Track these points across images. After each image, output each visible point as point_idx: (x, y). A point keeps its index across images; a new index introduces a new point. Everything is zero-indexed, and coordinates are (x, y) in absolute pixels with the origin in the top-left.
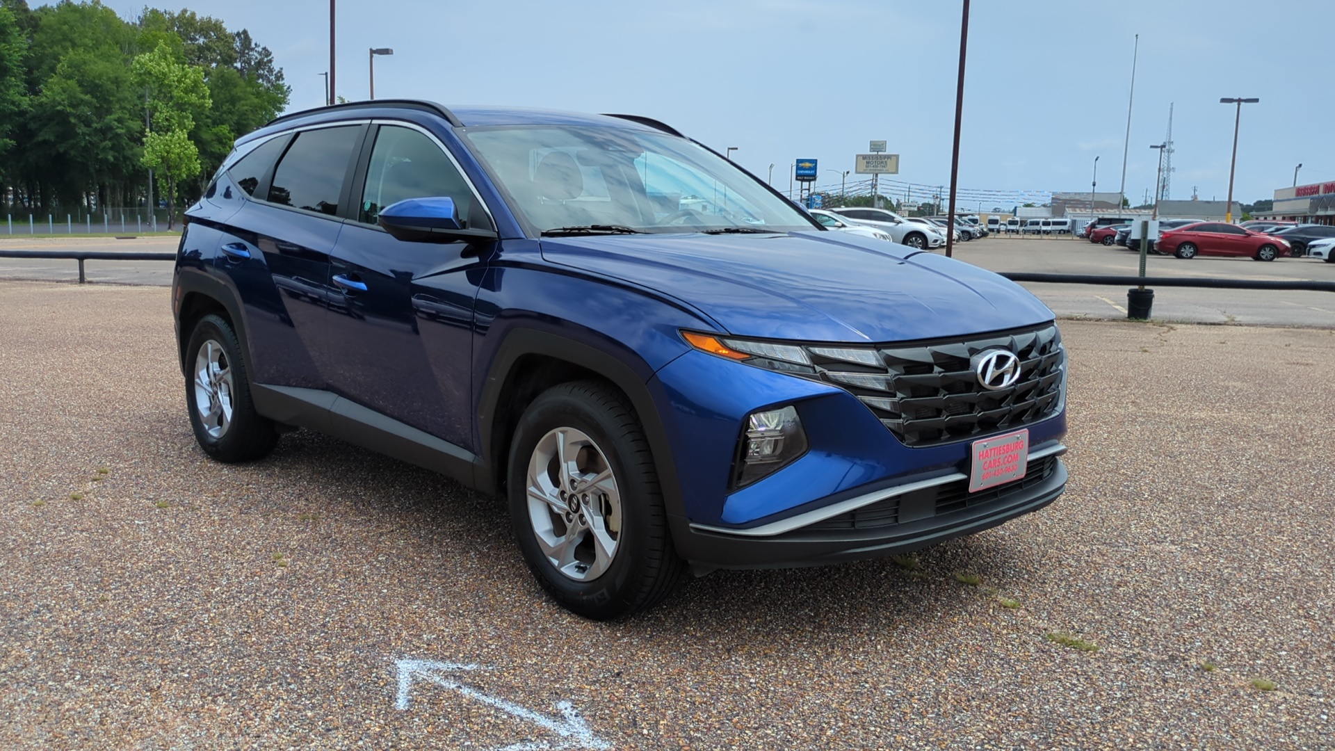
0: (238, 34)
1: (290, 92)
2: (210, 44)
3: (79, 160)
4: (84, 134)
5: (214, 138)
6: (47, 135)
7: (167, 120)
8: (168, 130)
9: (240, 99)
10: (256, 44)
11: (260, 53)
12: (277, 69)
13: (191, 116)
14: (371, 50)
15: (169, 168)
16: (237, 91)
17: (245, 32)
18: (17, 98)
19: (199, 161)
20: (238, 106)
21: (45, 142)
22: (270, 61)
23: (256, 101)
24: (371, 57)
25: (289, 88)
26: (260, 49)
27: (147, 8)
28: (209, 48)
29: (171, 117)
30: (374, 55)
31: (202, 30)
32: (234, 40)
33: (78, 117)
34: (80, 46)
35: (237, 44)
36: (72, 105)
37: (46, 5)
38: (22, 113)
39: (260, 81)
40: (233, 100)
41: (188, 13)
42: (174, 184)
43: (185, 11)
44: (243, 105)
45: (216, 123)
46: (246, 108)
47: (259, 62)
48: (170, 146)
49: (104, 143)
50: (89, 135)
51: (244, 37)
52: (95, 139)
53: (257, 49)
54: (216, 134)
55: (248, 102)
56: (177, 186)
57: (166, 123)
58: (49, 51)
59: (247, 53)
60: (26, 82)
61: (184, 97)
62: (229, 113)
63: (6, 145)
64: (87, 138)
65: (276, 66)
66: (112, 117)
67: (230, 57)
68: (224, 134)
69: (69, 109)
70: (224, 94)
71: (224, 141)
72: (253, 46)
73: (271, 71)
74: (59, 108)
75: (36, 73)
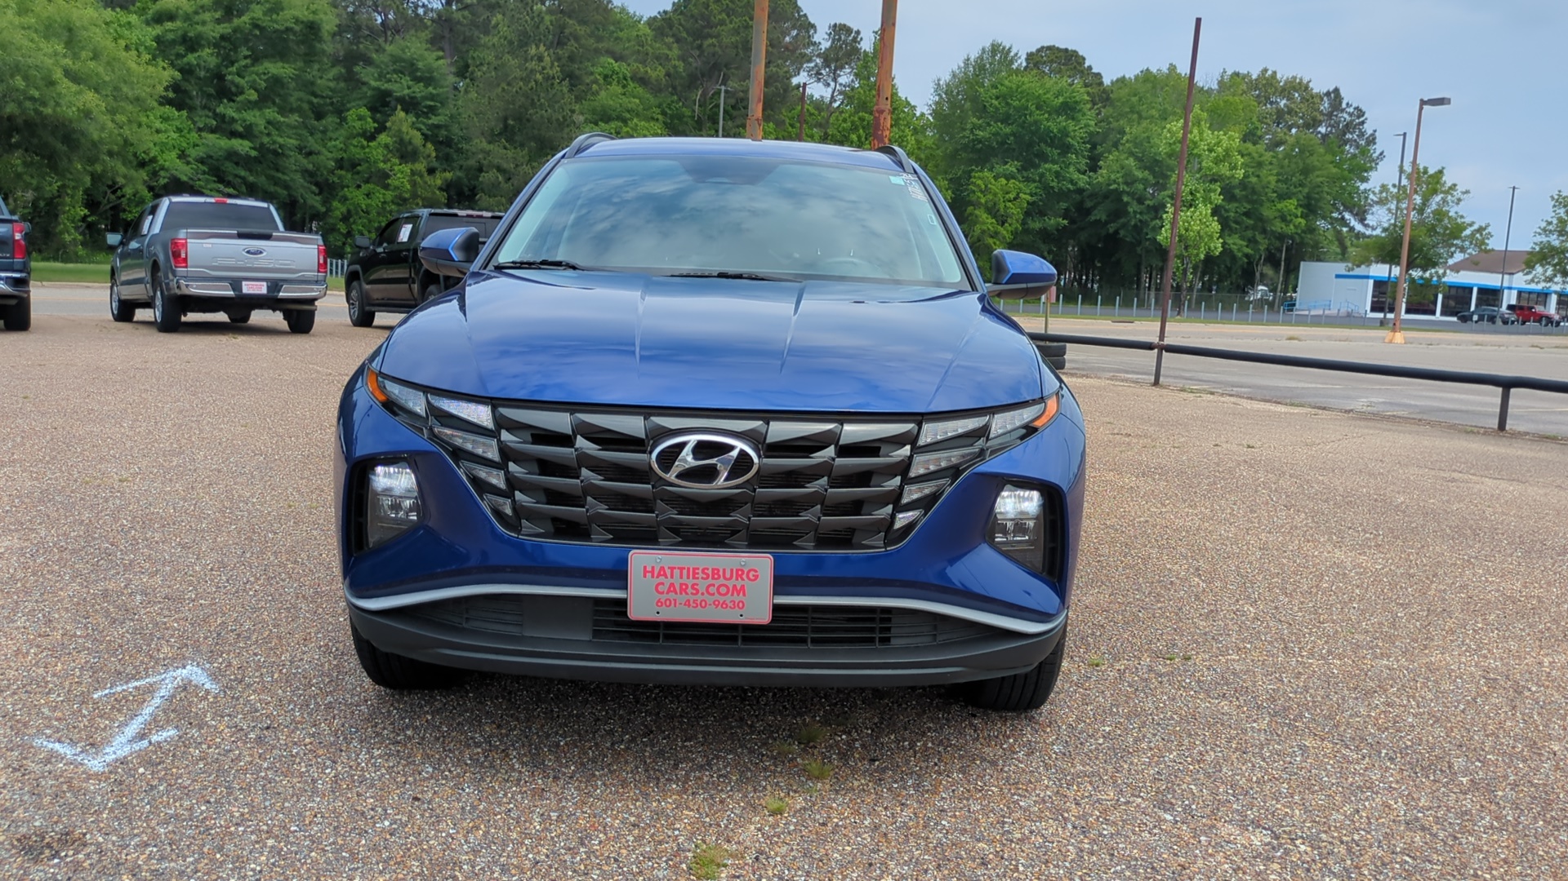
0: (1328, 94)
1: (1382, 159)
2: (1292, 106)
3: (1128, 239)
4: (1135, 212)
5: (1277, 214)
6: (1099, 215)
7: (1191, 194)
8: (1191, 206)
9: (1314, 169)
10: (1348, 104)
11: (1351, 114)
12: (1370, 132)
13: (1219, 190)
14: (1422, 100)
15: (1186, 248)
16: (1314, 161)
17: (1336, 90)
18: (1076, 176)
19: (1221, 240)
20: (1311, 176)
21: (1098, 222)
22: (1363, 123)
23: (1335, 170)
24: (1421, 109)
25: (1381, 154)
26: (1351, 110)
27: (1225, 72)
28: (1290, 112)
29: (1197, 190)
30: (1425, 107)
31: (1283, 90)
32: (1322, 99)
33: (1131, 194)
34: (1146, 119)
35: (1325, 106)
36: (1126, 183)
37: (1124, 77)
38: (1080, 191)
39: (1347, 147)
40: (1306, 171)
41: (1270, 72)
42: (1190, 265)
43: (1266, 70)
44: (1318, 176)
45: (1283, 197)
46: (1321, 179)
47: (1347, 124)
48: (1189, 223)
49: (1154, 222)
50: (1141, 213)
51: (1335, 95)
52: (1146, 217)
53: (1348, 110)
54: (1279, 211)
55: (1325, 172)
56: (1193, 268)
57: (1190, 198)
58: (1114, 125)
59: (1336, 116)
60: (1090, 158)
61: (1212, 168)
62: (1300, 185)
63: (1058, 224)
64: (1138, 216)
65: (1368, 128)
66: (1166, 193)
67: (1314, 119)
68: (1289, 210)
69: (1122, 187)
70: (1296, 163)
71: (1289, 218)
72: (1344, 106)
73: (1362, 134)
74: (1113, 187)
75: (1099, 149)
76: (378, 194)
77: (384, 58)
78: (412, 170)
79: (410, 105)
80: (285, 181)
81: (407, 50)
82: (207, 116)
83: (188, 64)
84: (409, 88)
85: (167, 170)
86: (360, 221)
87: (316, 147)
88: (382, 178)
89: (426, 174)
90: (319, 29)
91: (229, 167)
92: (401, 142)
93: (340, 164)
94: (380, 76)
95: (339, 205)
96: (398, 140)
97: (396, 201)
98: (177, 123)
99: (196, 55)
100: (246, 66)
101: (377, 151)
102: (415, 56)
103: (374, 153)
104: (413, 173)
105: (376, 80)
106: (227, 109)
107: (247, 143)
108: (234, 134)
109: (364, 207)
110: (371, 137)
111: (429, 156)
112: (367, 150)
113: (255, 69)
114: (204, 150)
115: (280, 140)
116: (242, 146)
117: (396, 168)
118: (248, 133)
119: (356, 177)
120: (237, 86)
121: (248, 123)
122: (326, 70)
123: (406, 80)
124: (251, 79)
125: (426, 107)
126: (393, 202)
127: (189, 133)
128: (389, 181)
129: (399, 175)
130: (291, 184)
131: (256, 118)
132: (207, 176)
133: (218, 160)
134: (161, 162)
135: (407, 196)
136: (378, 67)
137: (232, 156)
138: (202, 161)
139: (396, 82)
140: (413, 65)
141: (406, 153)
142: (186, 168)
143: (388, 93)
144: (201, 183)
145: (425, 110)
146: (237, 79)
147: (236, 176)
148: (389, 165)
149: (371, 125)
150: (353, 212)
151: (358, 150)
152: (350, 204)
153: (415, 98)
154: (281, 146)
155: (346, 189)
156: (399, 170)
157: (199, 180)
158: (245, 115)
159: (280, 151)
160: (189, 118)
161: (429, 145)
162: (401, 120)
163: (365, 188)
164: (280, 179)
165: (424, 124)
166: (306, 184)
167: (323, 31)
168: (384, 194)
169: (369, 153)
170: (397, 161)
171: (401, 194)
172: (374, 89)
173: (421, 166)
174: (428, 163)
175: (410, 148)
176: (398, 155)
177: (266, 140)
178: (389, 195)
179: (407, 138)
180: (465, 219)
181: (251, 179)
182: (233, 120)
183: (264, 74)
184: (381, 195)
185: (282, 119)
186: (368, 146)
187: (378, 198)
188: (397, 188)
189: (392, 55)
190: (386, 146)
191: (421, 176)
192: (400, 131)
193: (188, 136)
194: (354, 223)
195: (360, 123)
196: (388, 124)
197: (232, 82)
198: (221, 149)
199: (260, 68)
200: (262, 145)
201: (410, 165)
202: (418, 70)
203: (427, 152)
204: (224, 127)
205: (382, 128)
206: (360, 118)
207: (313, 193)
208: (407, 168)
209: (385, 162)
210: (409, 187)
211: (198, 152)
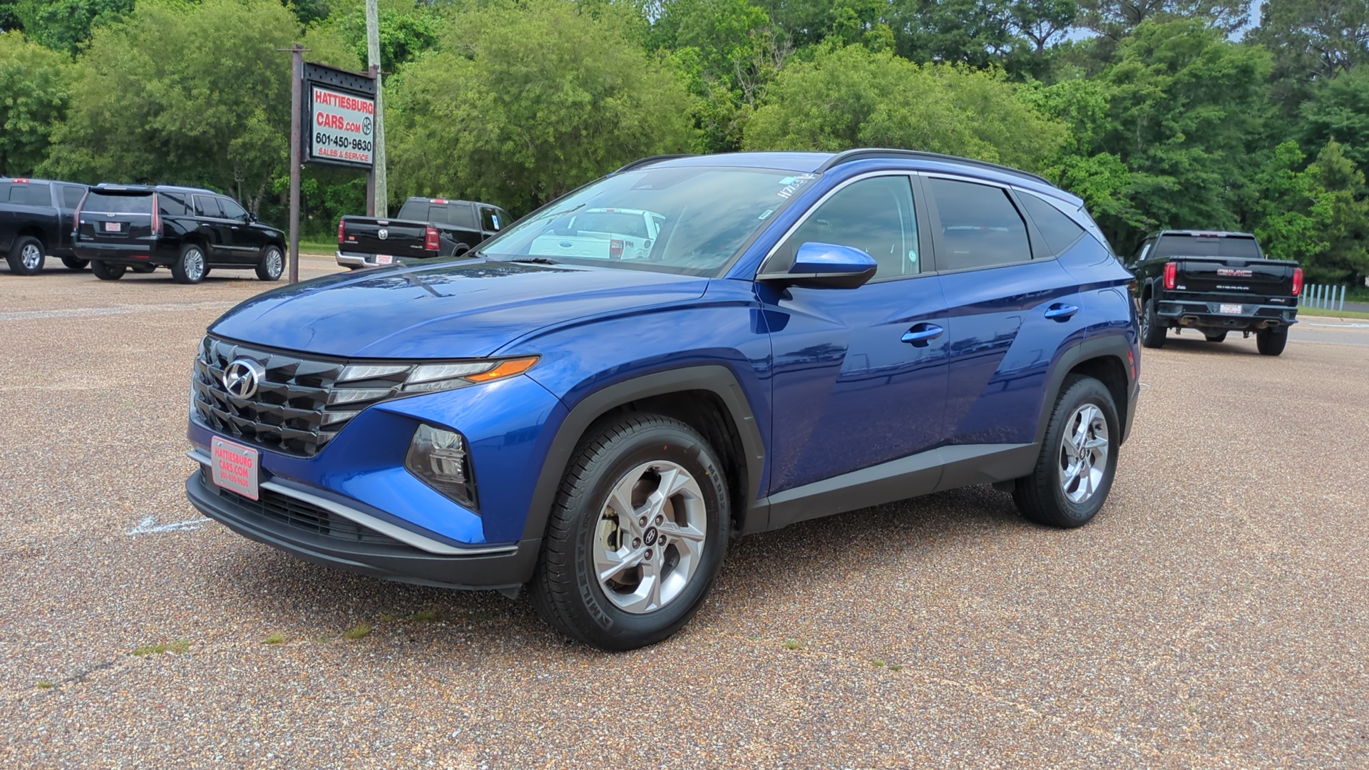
76: (1299, 221)
77: (1326, 92)
78: (1337, 197)
79: (1345, 135)
80: (1207, 211)
81: (1351, 83)
82: (1141, 158)
83: (1131, 116)
84: (1348, 119)
85: (1099, 205)
86: (1280, 246)
87: (1242, 180)
88: (1305, 206)
89: (1352, 201)
90: (1252, 72)
91: (1156, 201)
92: (1331, 170)
93: (1266, 194)
94: (1320, 110)
95: (1260, 232)
96: (1327, 169)
97: (1317, 226)
98: (1113, 166)
99: (1138, 107)
100: (1181, 113)
101: (1303, 181)
102: (1359, 88)
103: (1301, 182)
104: (1339, 200)
105: (1315, 114)
106: (1157, 151)
107: (1172, 179)
108: (1163, 172)
109: (1284, 232)
110: (1301, 167)
111: (1358, 183)
112: (1294, 180)
113: (1188, 114)
114: (1134, 187)
115: (1204, 176)
116: (1167, 182)
117: (1320, 195)
118: (1174, 171)
119: (1281, 206)
120: (1171, 129)
121: (1174, 161)
122: (1265, 109)
123: (1347, 112)
124: (1184, 123)
125: (1363, 136)
126: (1314, 229)
127: (1123, 174)
128: (1312, 208)
129: (1323, 202)
130: (1214, 213)
131: (1182, 157)
132: (1133, 210)
133: (1146, 195)
134: (1096, 199)
135: (1329, 221)
136: (1318, 101)
137: (1159, 191)
138: (1133, 198)
139: (1336, 114)
140: (1354, 96)
141: (1334, 180)
142: (1115, 203)
143: (1326, 125)
144: (1128, 216)
145: (1363, 139)
146: (1172, 124)
147: (1160, 208)
148: (1314, 193)
149: (1300, 156)
150: (1274, 238)
151: (1285, 181)
152: (1271, 230)
153: (1354, 128)
154: (1203, 181)
155: (1268, 217)
156: (1324, 198)
157: (1127, 213)
158: (1171, 155)
159: (1202, 185)
160: (1123, 161)
161: (1360, 173)
162: (1334, 151)
163: (1288, 215)
164: (1201, 209)
165: (1359, 152)
166: (1229, 214)
167: (1256, 72)
168: (1305, 221)
169: (1295, 183)
170: (1323, 189)
171: (1323, 220)
172: (1312, 123)
173: (1347, 193)
174: (1356, 191)
175: (1338, 176)
176: (1325, 182)
177: (1191, 175)
178: (1310, 221)
179: (1336, 167)
180: (1198, 239)
181: (1174, 210)
182: (1162, 160)
183: (1197, 118)
184: (1302, 222)
185: (1206, 156)
186: (1295, 176)
187: (1299, 224)
188: (1319, 214)
189: (1334, 89)
190: (1314, 176)
191: (1347, 202)
192: (1330, 161)
193: (1121, 176)
194: (1274, 247)
195: (1288, 155)
196: (1320, 155)
197: (1167, 127)
198: (1148, 186)
199: (1192, 114)
200: (1187, 180)
201: (1336, 193)
202: (1360, 100)
203: (1356, 179)
204: (1155, 168)
205: (1311, 158)
206: (1289, 151)
207: (1236, 221)
208: (1332, 196)
209: (1310, 191)
210: (1332, 213)
211: (1129, 190)
